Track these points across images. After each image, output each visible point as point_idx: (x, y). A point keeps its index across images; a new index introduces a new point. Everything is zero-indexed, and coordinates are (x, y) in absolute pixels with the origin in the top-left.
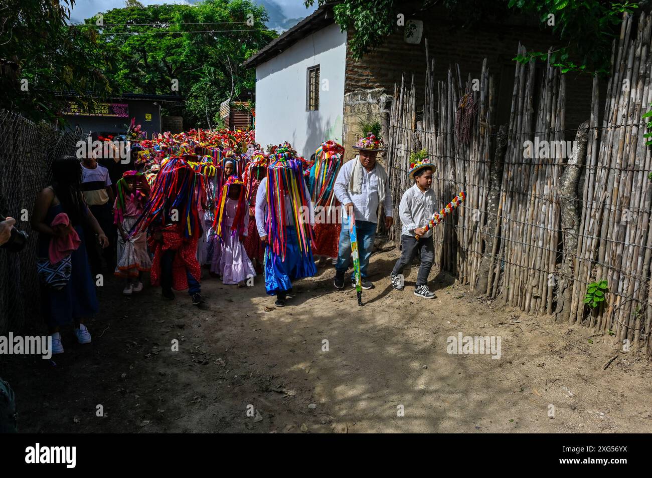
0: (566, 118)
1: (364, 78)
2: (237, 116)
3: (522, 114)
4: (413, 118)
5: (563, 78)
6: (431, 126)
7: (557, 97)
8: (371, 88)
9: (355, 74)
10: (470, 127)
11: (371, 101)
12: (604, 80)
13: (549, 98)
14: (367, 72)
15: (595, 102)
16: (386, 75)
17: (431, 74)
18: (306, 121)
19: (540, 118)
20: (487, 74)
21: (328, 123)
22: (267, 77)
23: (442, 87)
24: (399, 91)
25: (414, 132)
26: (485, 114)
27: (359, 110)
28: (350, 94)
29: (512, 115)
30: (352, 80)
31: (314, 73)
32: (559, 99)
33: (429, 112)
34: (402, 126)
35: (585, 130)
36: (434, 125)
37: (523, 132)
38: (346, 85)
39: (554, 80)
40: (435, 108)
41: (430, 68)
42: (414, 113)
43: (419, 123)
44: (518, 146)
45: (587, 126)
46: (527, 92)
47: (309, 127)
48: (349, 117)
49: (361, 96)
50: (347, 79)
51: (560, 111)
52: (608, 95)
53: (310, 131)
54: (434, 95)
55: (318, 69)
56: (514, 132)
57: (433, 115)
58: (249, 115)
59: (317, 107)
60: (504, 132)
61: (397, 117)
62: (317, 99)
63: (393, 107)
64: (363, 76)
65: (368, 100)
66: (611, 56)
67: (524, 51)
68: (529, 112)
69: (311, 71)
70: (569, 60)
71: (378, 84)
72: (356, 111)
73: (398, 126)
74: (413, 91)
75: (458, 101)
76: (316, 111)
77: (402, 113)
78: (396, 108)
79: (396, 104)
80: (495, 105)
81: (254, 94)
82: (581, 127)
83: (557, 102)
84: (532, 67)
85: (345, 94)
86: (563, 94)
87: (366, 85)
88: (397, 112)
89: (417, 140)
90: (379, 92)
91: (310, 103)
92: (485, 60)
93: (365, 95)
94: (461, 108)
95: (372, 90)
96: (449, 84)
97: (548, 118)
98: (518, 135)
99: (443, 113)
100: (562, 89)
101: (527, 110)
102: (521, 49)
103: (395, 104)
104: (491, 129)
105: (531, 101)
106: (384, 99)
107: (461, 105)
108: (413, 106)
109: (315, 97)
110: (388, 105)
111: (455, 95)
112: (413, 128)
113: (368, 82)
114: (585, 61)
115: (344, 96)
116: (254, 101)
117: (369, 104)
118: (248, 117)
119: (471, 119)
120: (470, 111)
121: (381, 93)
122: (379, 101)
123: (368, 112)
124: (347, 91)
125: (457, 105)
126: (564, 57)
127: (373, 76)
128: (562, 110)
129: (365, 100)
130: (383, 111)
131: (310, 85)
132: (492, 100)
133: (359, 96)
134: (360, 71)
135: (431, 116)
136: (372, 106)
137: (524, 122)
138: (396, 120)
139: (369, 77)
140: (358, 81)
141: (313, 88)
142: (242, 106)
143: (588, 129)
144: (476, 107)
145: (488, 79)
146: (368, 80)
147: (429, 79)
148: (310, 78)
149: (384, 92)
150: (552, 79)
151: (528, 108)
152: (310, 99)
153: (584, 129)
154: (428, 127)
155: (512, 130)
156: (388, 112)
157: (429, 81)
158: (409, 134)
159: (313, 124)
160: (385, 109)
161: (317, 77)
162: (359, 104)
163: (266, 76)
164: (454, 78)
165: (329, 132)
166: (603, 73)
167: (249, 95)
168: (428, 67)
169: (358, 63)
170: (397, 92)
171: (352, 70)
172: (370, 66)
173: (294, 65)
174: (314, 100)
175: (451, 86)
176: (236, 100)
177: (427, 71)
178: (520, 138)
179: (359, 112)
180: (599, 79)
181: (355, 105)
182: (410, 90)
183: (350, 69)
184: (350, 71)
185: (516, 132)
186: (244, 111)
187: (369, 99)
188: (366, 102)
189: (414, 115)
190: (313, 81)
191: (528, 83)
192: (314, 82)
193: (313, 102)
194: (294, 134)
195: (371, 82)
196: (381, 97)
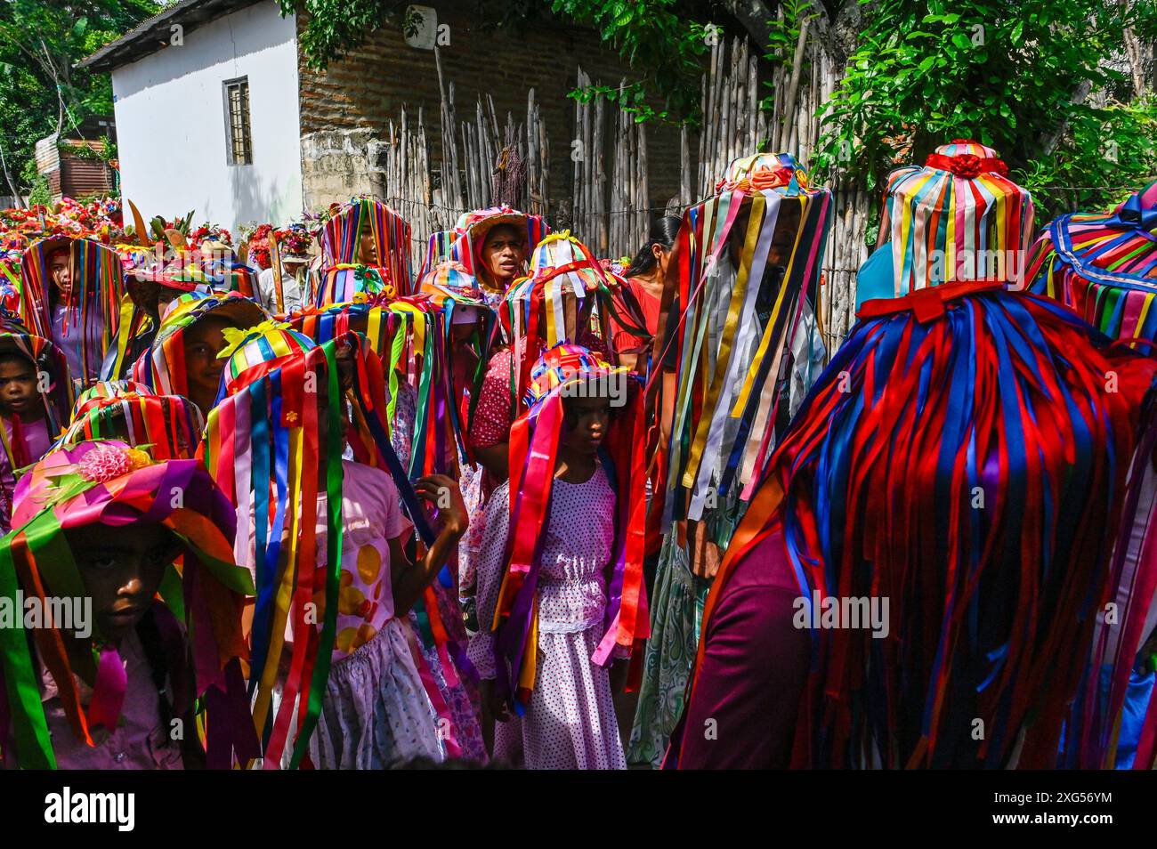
0: (649, 189)
1: (337, 106)
2: (79, 171)
3: (590, 183)
4: (427, 184)
5: (641, 128)
6: (455, 198)
7: (636, 159)
8: (350, 126)
9: (317, 99)
10: (517, 202)
11: (351, 150)
12: (695, 133)
13: (626, 158)
14: (342, 96)
15: (685, 165)
16: (378, 103)
17: (450, 109)
18: (230, 185)
19: (615, 191)
20: (536, 116)
21: (274, 189)
22: (139, 93)
23: (469, 132)
24: (399, 136)
25: (430, 209)
26: (538, 180)
27: (331, 165)
28: (310, 138)
29: (576, 186)
30: (313, 109)
31: (238, 91)
32: (638, 162)
33: (451, 174)
34: (408, 197)
35: (676, 210)
36: (460, 197)
37: (593, 212)
38: (303, 118)
39: (631, 131)
40: (460, 167)
41: (447, 100)
42: (426, 175)
43: (436, 192)
44: (588, 233)
45: (677, 204)
46: (595, 147)
47: (236, 196)
48: (313, 179)
49: (332, 140)
50: (303, 107)
51: (641, 179)
52: (701, 158)
53: (239, 203)
54: (457, 146)
55: (245, 85)
56: (581, 212)
57: (457, 180)
58: (105, 168)
59: (248, 158)
60: (567, 210)
61: (398, 182)
62: (247, 143)
63: (390, 164)
64: (334, 102)
65: (345, 149)
66: (701, 100)
67: (588, 83)
68: (600, 180)
69: (231, 88)
70: (647, 101)
71: (363, 119)
72: (325, 167)
73: (402, 197)
74: (422, 137)
75: (494, 159)
76: (248, 166)
77: (407, 175)
78: (396, 165)
79: (396, 159)
80: (550, 167)
81: (112, 125)
82: (669, 205)
83: (636, 165)
84: (599, 109)
85: (301, 135)
86: (643, 154)
87: (341, 121)
88: (398, 173)
89: (435, 223)
90: (364, 135)
91: (234, 149)
92: (532, 91)
93: (339, 139)
94: (500, 170)
95: (350, 131)
96: (480, 129)
97: (626, 190)
98: (587, 216)
99: (474, 176)
100: (642, 145)
101: (597, 177)
102: (583, 78)
103: (393, 158)
104: (547, 206)
105: (602, 161)
106: (375, 148)
107: (499, 165)
108: (425, 163)
109: (244, 138)
110: (382, 159)
111: (489, 147)
112: (427, 203)
113: (344, 115)
114: (667, 106)
115: (299, 139)
116: (113, 139)
117: (348, 156)
118: (105, 173)
119: (517, 188)
120: (514, 176)
121: (368, 137)
122: (365, 152)
123: (348, 170)
124: (305, 130)
125: (494, 165)
126: (639, 96)
127: (352, 104)
128: (644, 178)
129: (340, 148)
130: (374, 169)
131: (232, 114)
132: (545, 159)
133: (329, 140)
134: (327, 93)
135: (455, 180)
136: (353, 160)
137: (594, 196)
138: (398, 186)
139: (346, 106)
140: (325, 112)
141: (238, 120)
142: (89, 151)
143: (679, 208)
144: (523, 168)
145: (538, 123)
146: (344, 110)
147: (447, 118)
148: (231, 101)
149: (374, 135)
150: (628, 129)
151: (599, 173)
152: (234, 141)
153: (673, 208)
154: (452, 200)
155: (578, 207)
156: (383, 171)
157: (447, 122)
158: (421, 212)
159: (243, 189)
160: (377, 166)
161: (244, 99)
162: (330, 155)
163: (135, 92)
164: (487, 118)
165: (279, 206)
166: (693, 124)
167: (100, 126)
168: (443, 97)
169: (323, 80)
170: (395, 137)
171: (311, 92)
172: (348, 85)
173: (194, 74)
174: (242, 145)
175: (482, 132)
176: (73, 135)
177: (443, 104)
178: (590, 219)
179: (331, 170)
180: (688, 133)
181: (323, 156)
182: (417, 136)
183: (307, 89)
184: (308, 92)
185: (584, 211)
186: (93, 159)
187: (347, 146)
188: (342, 152)
189: (427, 180)
190: (237, 107)
191: (595, 134)
192: (239, 109)
193: (242, 149)
194: (206, 209)
195: (349, 114)
196: (369, 145)
